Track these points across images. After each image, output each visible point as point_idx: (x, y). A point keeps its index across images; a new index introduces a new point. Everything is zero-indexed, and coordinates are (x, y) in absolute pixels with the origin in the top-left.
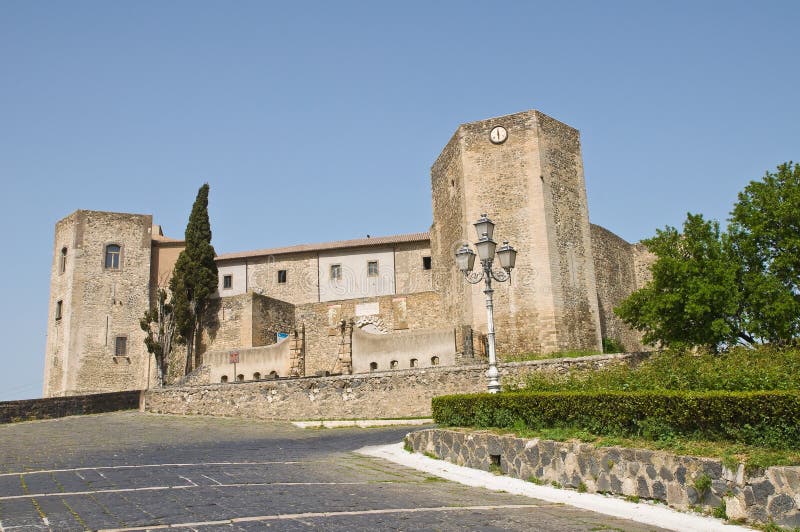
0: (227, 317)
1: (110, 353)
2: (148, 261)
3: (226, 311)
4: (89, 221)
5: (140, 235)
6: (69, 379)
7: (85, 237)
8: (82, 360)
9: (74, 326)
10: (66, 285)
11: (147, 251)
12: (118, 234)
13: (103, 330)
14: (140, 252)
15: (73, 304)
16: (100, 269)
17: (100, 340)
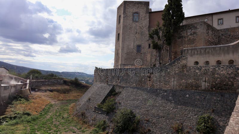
0: (189, 34)
1: (135, 51)
2: (148, 18)
3: (188, 31)
4: (128, 5)
5: (145, 9)
6: (122, 60)
7: (126, 10)
8: (126, 54)
9: (123, 41)
10: (120, 27)
11: (148, 15)
12: (137, 9)
13: (133, 43)
14: (145, 15)
15: (123, 34)
16: (131, 21)
17: (132, 46)
